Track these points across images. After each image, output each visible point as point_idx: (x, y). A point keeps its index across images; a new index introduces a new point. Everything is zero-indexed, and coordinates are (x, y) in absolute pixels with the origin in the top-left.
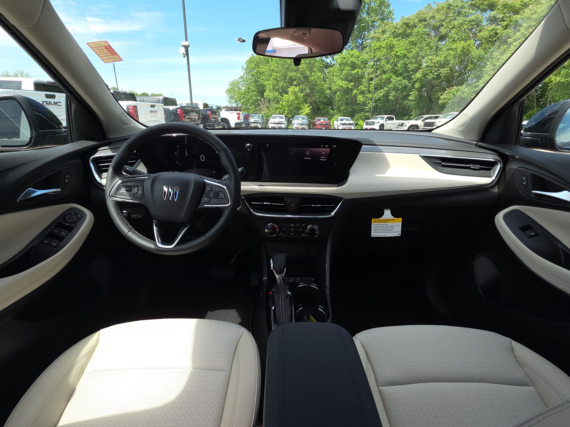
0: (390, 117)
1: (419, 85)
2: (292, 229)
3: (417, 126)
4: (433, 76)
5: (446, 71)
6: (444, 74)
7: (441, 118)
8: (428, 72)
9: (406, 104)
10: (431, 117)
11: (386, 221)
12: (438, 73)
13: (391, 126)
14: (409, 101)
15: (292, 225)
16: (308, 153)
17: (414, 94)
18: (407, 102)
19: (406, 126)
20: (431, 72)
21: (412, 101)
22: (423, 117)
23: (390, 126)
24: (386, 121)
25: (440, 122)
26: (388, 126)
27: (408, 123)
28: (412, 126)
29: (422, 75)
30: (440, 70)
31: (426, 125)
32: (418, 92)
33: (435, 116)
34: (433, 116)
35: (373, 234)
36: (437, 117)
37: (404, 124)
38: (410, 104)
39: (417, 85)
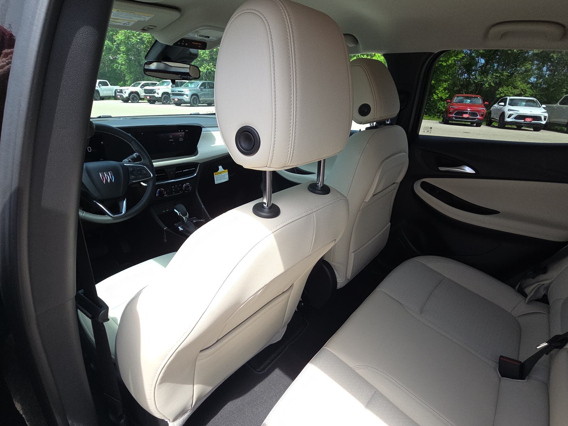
0: (103, 82)
1: (125, 49)
2: (174, 190)
3: (137, 93)
4: (136, 40)
5: (148, 37)
6: (147, 39)
7: (158, 85)
8: (130, 34)
9: (117, 67)
10: (148, 83)
11: (221, 173)
12: (141, 37)
13: (108, 92)
14: (119, 64)
15: (173, 187)
16: (171, 136)
17: (122, 57)
18: (116, 65)
19: (125, 93)
20: (133, 35)
21: (122, 65)
22: (140, 83)
23: (105, 92)
24: (100, 87)
25: (159, 89)
26: (104, 92)
27: (127, 89)
28: (131, 93)
29: (124, 37)
30: (141, 35)
31: (146, 91)
32: (125, 56)
33: (152, 83)
34: (150, 83)
35: (216, 182)
36: (154, 84)
37: (123, 91)
38: (121, 68)
39: (123, 48)
